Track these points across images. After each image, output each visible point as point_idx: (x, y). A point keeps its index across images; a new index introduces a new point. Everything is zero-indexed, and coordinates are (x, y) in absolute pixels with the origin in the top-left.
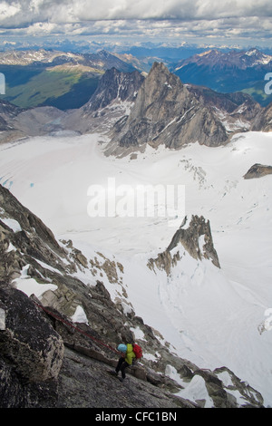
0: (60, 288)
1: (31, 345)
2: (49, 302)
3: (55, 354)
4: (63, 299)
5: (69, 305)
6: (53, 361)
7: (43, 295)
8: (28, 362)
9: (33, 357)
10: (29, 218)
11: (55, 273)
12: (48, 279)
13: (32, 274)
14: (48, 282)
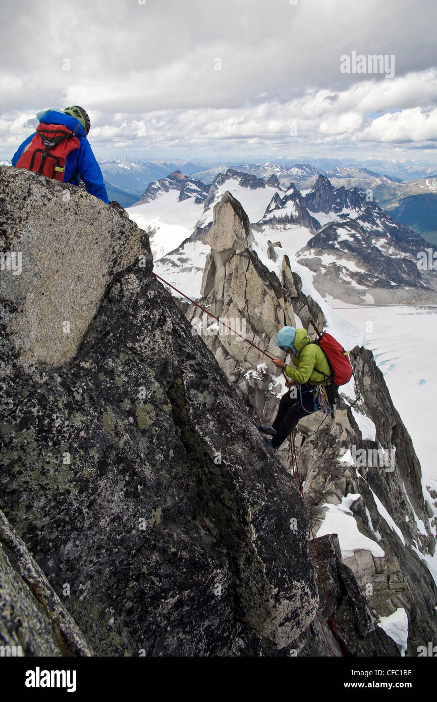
0: (388, 559)
1: (269, 569)
2: (360, 568)
3: (295, 615)
4: (382, 578)
5: (388, 595)
6: (287, 620)
7: (357, 551)
8: (254, 590)
9: (263, 588)
10: (394, 428)
11: (394, 533)
12: (378, 535)
13: (357, 511)
14: (373, 538)
